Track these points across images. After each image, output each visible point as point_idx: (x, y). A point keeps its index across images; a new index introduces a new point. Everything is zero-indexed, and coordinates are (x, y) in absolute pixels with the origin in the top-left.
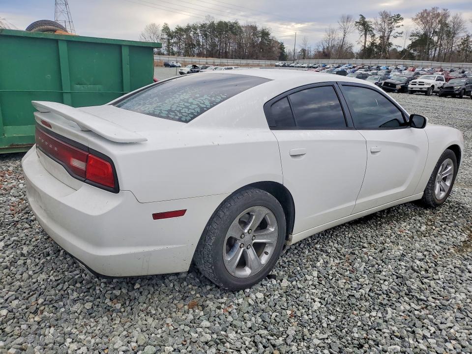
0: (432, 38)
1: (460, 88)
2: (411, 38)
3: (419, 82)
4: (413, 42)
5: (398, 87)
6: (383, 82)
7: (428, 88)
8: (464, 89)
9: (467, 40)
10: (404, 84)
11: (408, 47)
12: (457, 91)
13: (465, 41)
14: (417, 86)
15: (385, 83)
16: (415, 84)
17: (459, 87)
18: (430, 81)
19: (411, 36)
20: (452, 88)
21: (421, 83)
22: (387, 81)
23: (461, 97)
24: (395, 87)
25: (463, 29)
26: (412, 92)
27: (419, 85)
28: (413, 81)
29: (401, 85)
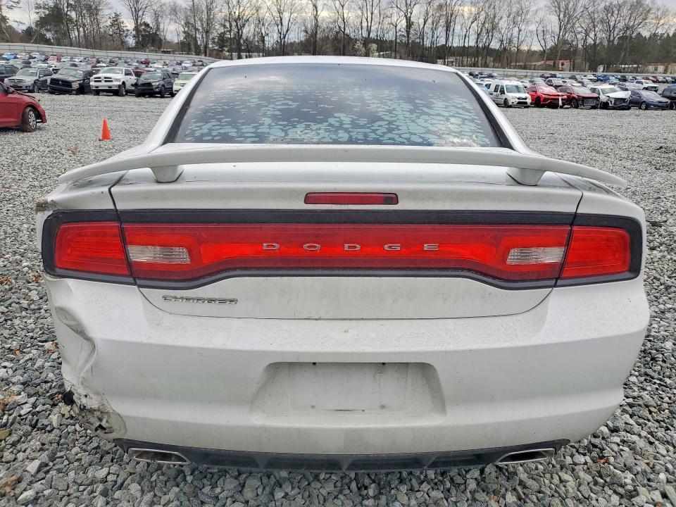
0: (69, 13)
1: (159, 84)
2: (37, 11)
3: (105, 78)
4: (41, 18)
5: (75, 86)
6: (49, 79)
7: (119, 86)
8: (163, 86)
9: (117, 20)
10: (82, 81)
11: (37, 25)
12: (156, 88)
13: (114, 21)
14: (103, 83)
15: (52, 80)
16: (100, 81)
17: (157, 83)
18: (118, 76)
19: (37, 8)
20: (150, 84)
21: (108, 80)
22: (55, 76)
23: (162, 97)
24: (71, 86)
25: (105, 4)
26: (97, 92)
27: (106, 81)
28: (95, 76)
29: (79, 82)
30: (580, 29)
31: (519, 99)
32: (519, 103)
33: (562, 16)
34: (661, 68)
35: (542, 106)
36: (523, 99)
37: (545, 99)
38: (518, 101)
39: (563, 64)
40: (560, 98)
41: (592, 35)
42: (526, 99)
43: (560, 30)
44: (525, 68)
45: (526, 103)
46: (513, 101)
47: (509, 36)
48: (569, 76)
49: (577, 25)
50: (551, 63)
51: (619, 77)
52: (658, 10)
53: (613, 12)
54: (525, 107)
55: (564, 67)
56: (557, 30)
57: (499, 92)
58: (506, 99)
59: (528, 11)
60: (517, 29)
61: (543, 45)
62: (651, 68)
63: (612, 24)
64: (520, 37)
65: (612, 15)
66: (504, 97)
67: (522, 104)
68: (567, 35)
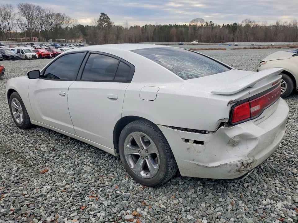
30: (37, 24)
31: (32, 55)
32: (32, 57)
33: (28, 18)
34: (73, 40)
35: (43, 58)
36: (34, 55)
37: (44, 55)
38: (32, 56)
39: (35, 39)
40: (50, 54)
41: (43, 26)
42: (35, 55)
43: (29, 24)
44: (16, 41)
45: (36, 57)
46: (30, 56)
47: (4, 26)
48: (39, 44)
49: (36, 22)
50: (28, 38)
51: (60, 44)
52: (67, 18)
53: (49, 18)
54: (36, 59)
55: (35, 40)
56: (27, 24)
57: (20, 53)
58: (26, 56)
59: (10, 15)
60: (7, 22)
61: (23, 30)
62: (70, 40)
63: (50, 22)
64: (10, 26)
65: (50, 19)
66: (24, 55)
67: (34, 58)
68: (33, 26)
